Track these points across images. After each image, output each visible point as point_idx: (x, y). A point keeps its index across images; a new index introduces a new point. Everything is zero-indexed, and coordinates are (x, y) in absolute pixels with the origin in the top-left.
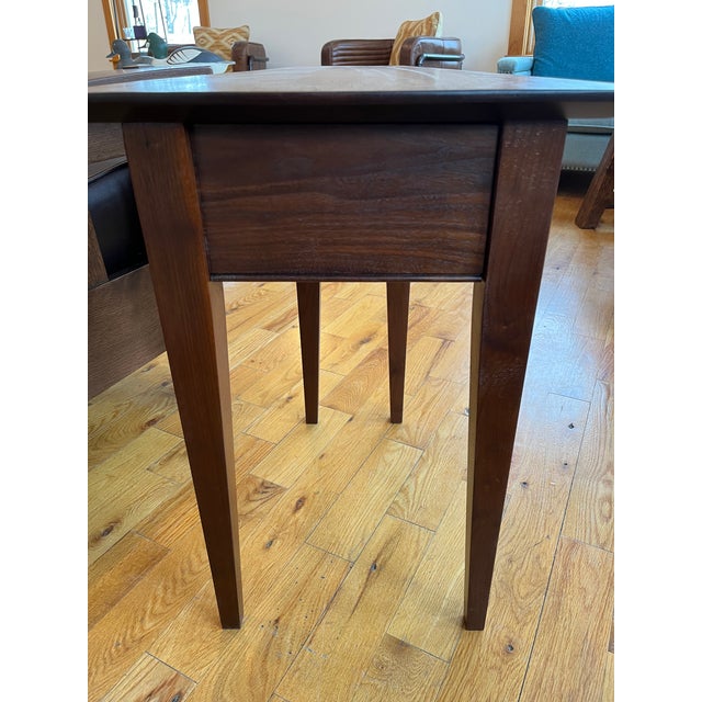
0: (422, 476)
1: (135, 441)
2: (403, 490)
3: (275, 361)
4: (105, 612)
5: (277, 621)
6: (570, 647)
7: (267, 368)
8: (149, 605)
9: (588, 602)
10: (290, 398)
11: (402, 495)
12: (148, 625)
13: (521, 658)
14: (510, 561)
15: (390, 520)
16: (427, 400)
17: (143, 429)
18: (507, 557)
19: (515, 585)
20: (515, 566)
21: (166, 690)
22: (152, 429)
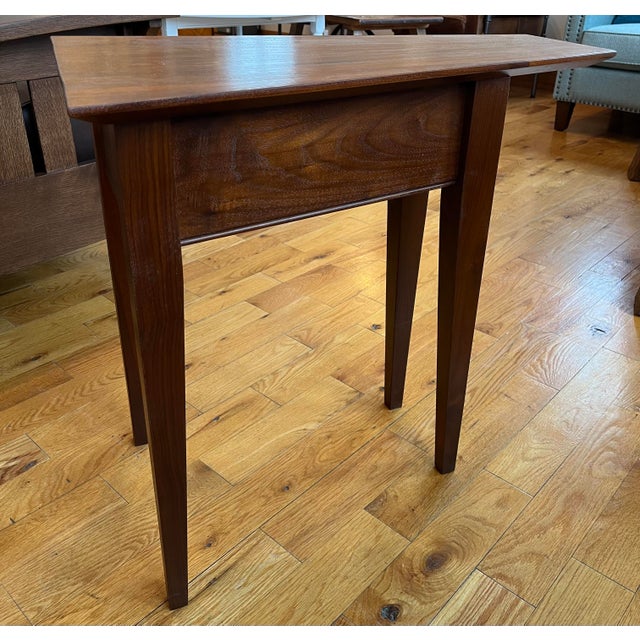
0: (297, 367)
1: (83, 303)
2: (275, 374)
3: (228, 262)
4: (10, 406)
5: (125, 436)
6: (334, 499)
7: (219, 267)
8: (42, 408)
9: (373, 475)
10: (224, 292)
11: (271, 377)
12: (36, 419)
13: (290, 496)
14: (329, 437)
15: (250, 390)
16: (343, 312)
17: (94, 296)
18: (328, 434)
19: (321, 452)
20: (330, 440)
21: (27, 458)
22: (101, 297)
